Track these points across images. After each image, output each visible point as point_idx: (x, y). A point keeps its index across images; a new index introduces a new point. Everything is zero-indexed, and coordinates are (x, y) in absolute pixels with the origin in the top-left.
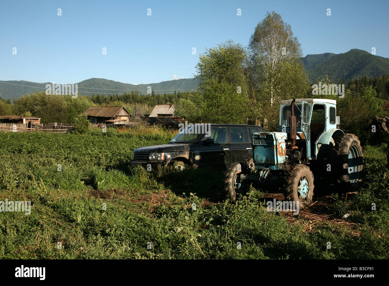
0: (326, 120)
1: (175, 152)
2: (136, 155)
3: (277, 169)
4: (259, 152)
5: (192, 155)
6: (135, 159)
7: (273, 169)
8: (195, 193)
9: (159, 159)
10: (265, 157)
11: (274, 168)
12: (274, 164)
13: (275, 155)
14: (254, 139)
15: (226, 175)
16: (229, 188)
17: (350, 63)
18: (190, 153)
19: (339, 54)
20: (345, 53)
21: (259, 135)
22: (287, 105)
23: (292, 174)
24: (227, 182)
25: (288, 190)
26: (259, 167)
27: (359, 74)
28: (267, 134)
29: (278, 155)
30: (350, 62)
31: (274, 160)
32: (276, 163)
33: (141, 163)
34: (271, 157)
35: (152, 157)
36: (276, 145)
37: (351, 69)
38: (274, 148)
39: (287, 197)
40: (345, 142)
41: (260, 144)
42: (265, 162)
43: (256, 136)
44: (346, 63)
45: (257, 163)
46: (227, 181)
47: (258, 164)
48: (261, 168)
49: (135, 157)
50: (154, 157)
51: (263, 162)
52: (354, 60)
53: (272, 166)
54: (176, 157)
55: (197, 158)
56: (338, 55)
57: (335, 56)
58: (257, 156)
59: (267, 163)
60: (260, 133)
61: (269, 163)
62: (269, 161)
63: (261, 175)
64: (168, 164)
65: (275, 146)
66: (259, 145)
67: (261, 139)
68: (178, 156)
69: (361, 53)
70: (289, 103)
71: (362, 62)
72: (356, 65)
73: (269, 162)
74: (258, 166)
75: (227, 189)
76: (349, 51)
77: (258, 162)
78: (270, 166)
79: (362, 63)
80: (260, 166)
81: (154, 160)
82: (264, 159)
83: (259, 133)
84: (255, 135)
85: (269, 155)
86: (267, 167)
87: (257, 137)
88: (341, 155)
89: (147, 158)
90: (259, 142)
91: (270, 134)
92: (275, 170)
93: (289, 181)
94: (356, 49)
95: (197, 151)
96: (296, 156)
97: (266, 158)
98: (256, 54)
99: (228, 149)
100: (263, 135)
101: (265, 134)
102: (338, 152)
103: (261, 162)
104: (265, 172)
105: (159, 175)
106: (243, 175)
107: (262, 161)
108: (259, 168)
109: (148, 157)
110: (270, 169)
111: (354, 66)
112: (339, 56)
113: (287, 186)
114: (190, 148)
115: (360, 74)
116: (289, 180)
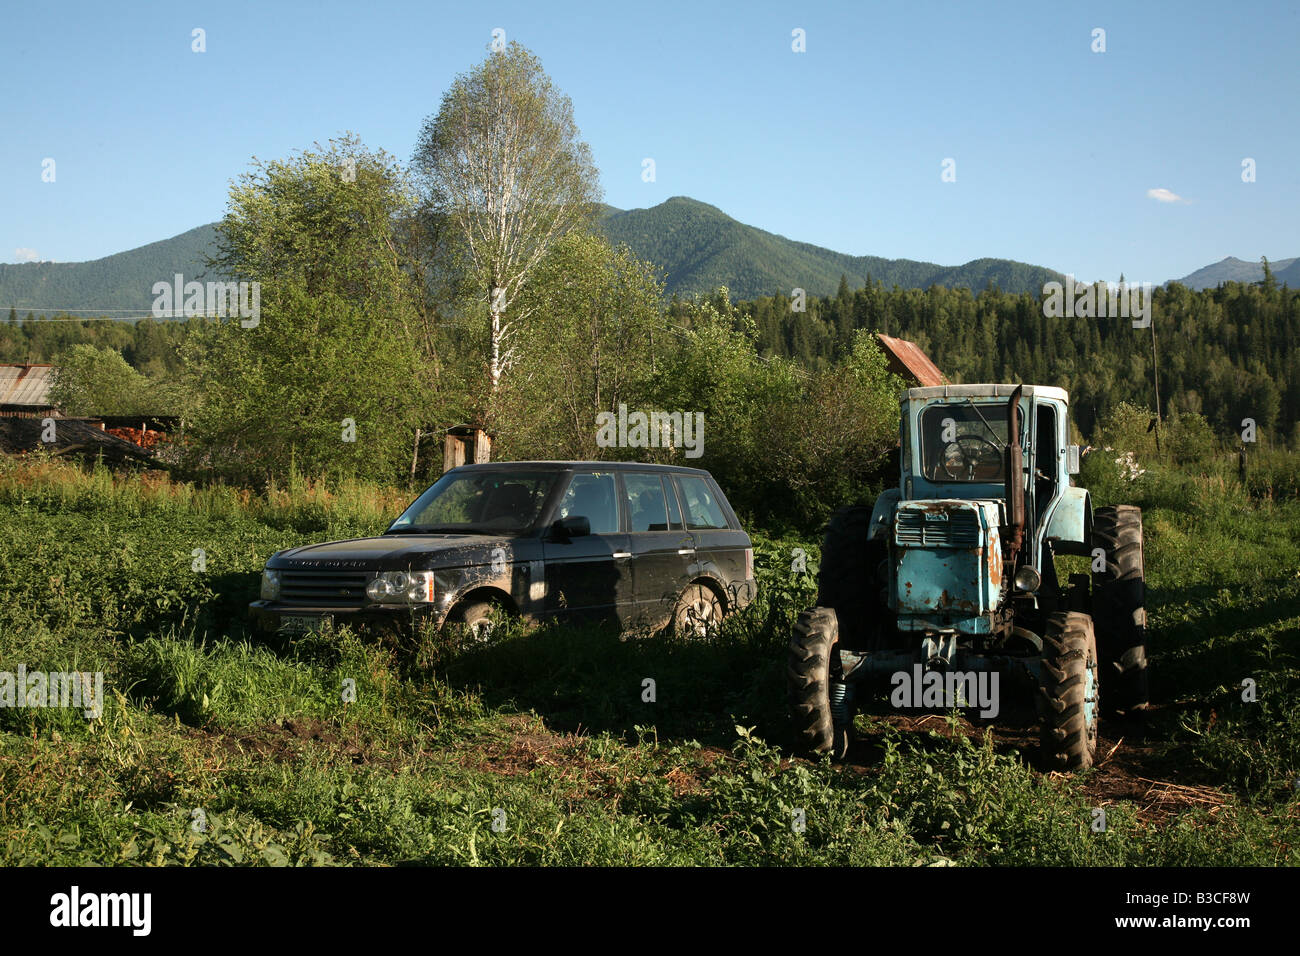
0: (1059, 458)
1: (469, 566)
2: (287, 583)
3: (982, 632)
4: (916, 573)
5: (521, 578)
6: (288, 597)
7: (970, 632)
8: (751, 727)
9: (412, 595)
10: (940, 586)
11: (973, 628)
12: (974, 614)
13: (980, 580)
14: (901, 523)
15: (807, 654)
16: (818, 703)
17: (668, 245)
18: (514, 569)
19: (632, 211)
20: (650, 210)
21: (920, 512)
22: (937, 402)
23: (1067, 650)
24: (809, 681)
25: (1061, 705)
26: (912, 625)
27: (695, 285)
28: (953, 507)
29: (990, 579)
30: (666, 242)
31: (978, 600)
32: (981, 609)
33: (332, 613)
34: (964, 590)
35: (383, 588)
36: (985, 548)
37: (671, 265)
38: (977, 556)
39: (1056, 730)
40: (1131, 533)
41: (921, 541)
42: (938, 606)
43: (909, 516)
44: (655, 243)
45: (909, 609)
46: (812, 676)
47: (910, 614)
48: (921, 629)
49: (283, 587)
50: (388, 588)
51: (933, 605)
52: (678, 235)
53: (965, 619)
54: (474, 587)
55: (538, 591)
56: (627, 212)
57: (616, 216)
58: (909, 585)
59: (946, 611)
60: (926, 504)
61: (957, 611)
62: (956, 602)
63: (929, 655)
64: (446, 613)
65: (980, 550)
66: (919, 544)
67: (928, 524)
68: (479, 585)
69: (703, 213)
70: (945, 397)
71: (704, 243)
72: (684, 253)
73: (955, 606)
74: (909, 622)
75: (811, 708)
76: (665, 204)
77: (913, 608)
78: (957, 622)
79: (706, 246)
80: (916, 622)
81: (389, 599)
82: (936, 595)
83: (922, 504)
84: (906, 511)
85: (956, 580)
86: (946, 623)
87: (914, 518)
88: (1126, 578)
89: (357, 594)
90: (921, 535)
91: (963, 507)
92: (977, 635)
93: (1063, 674)
94: (684, 198)
95: (536, 562)
96: (1024, 583)
97: (945, 593)
98: (438, 196)
99: (629, 554)
100: (940, 510)
101: (947, 507)
102: (1115, 567)
103: (923, 606)
104: (941, 642)
105: (421, 661)
106: (847, 652)
107: (928, 602)
108: (915, 628)
109: (363, 589)
110: (957, 631)
111: (681, 255)
112: (632, 218)
113: (1057, 692)
114: (514, 555)
115: (698, 283)
116: (1059, 668)
